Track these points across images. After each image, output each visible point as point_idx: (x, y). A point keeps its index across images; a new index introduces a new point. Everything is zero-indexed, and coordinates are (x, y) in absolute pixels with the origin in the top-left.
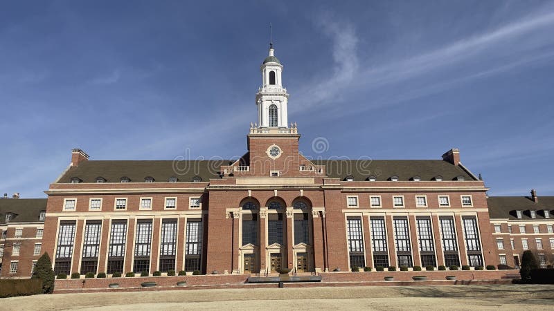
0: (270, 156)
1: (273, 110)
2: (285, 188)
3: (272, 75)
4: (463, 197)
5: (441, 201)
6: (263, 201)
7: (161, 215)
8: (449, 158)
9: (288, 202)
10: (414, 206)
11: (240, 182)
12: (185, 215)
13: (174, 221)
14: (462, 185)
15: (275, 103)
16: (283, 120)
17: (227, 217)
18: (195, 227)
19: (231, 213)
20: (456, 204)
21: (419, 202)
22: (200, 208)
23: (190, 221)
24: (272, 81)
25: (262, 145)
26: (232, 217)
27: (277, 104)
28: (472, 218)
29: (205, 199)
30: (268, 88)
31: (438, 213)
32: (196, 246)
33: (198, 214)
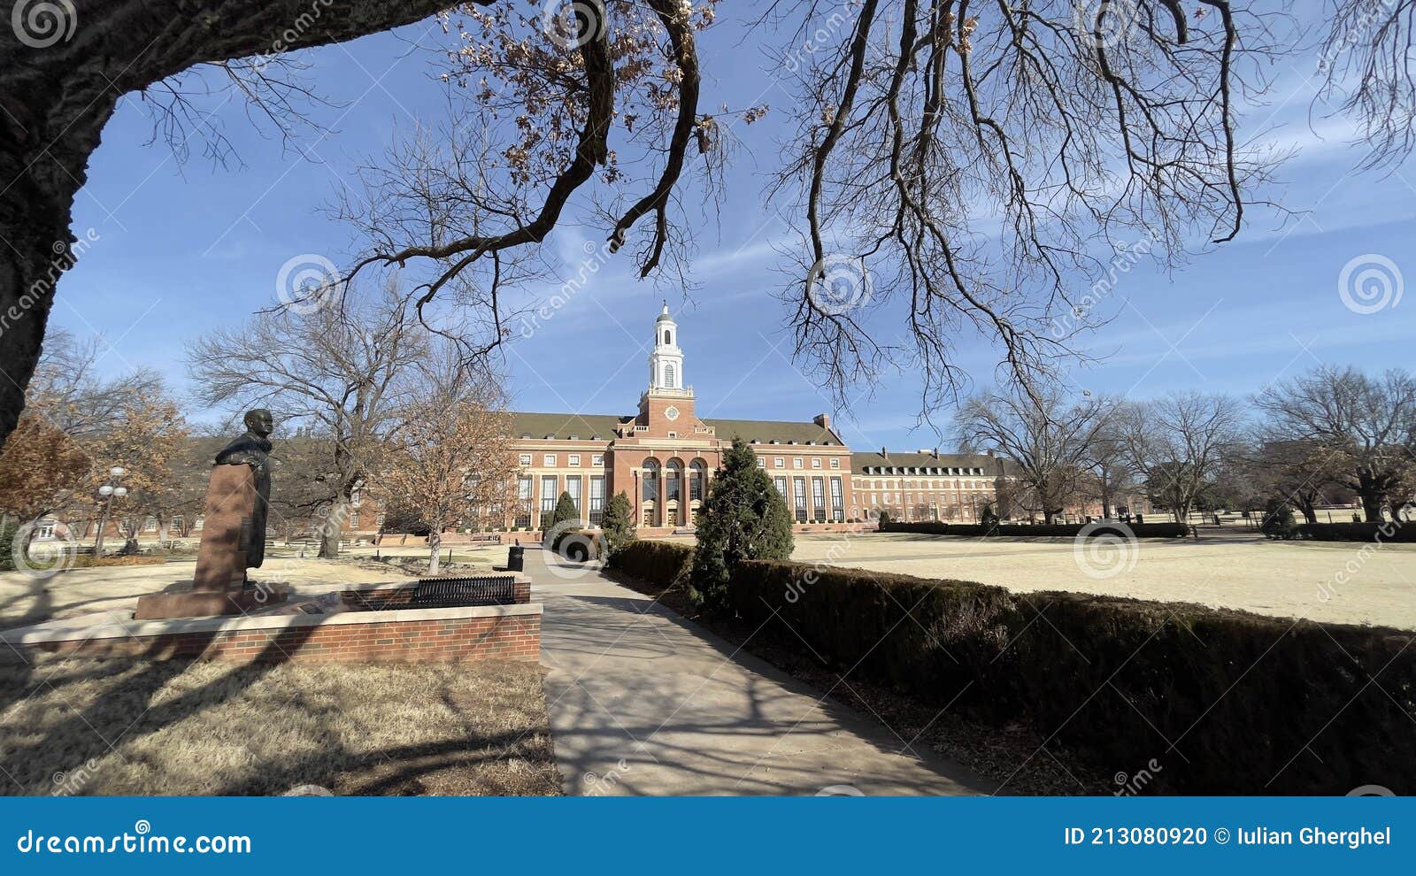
0: (668, 417)
1: (669, 371)
2: (684, 450)
3: (667, 333)
4: (832, 461)
5: (815, 463)
6: (663, 461)
7: (564, 472)
8: (820, 422)
9: (687, 463)
10: (792, 468)
11: (643, 443)
12: (588, 472)
13: (578, 478)
14: (832, 449)
15: (670, 363)
16: (678, 383)
17: (631, 476)
18: (598, 485)
19: (635, 472)
20: (826, 466)
21: (796, 463)
22: (603, 465)
23: (593, 478)
24: (668, 341)
25: (660, 406)
26: (636, 475)
27: (673, 364)
28: (838, 479)
29: (609, 458)
30: (663, 348)
31: (810, 473)
32: (599, 501)
33: (601, 471)
